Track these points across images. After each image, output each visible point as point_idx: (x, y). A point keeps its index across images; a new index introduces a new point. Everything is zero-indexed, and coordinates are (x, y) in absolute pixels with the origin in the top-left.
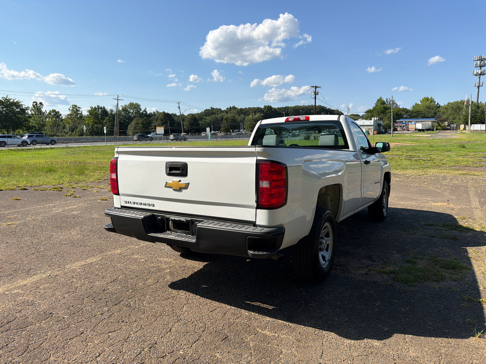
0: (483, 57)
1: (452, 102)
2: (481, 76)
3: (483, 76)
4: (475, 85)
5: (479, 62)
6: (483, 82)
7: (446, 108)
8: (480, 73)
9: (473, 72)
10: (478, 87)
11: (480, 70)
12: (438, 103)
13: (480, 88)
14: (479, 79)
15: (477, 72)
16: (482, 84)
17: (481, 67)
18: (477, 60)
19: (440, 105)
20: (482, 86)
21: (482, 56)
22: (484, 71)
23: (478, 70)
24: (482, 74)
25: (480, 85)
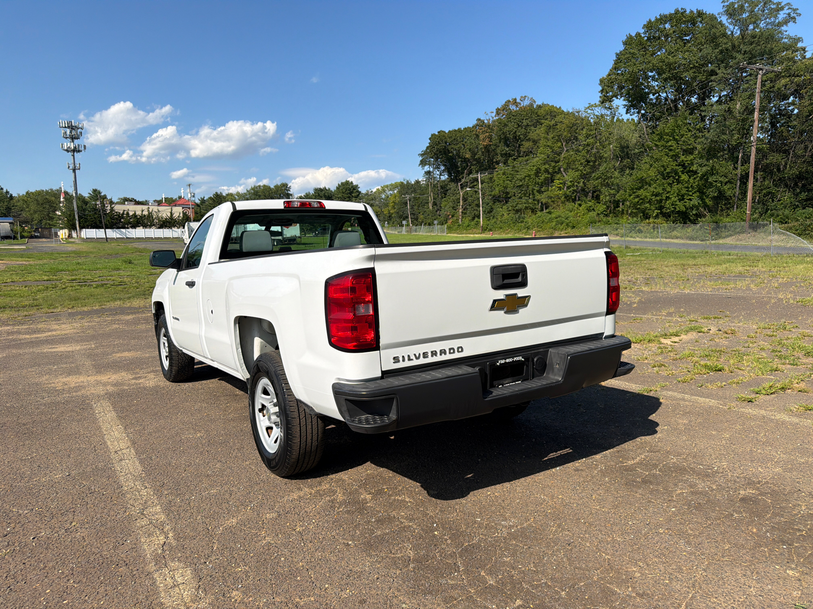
0: (73, 124)
1: (32, 190)
2: (75, 153)
3: (78, 153)
4: (69, 167)
5: (68, 131)
6: (79, 164)
7: (24, 200)
8: (73, 148)
9: (62, 144)
10: (74, 170)
11: (72, 143)
12: (8, 190)
13: (77, 171)
14: (72, 157)
15: (69, 146)
16: (78, 165)
17: (73, 138)
18: (65, 127)
19: (11, 195)
20: (79, 169)
21: (71, 122)
22: (79, 145)
23: (69, 144)
24: (76, 150)
25: (77, 168)
